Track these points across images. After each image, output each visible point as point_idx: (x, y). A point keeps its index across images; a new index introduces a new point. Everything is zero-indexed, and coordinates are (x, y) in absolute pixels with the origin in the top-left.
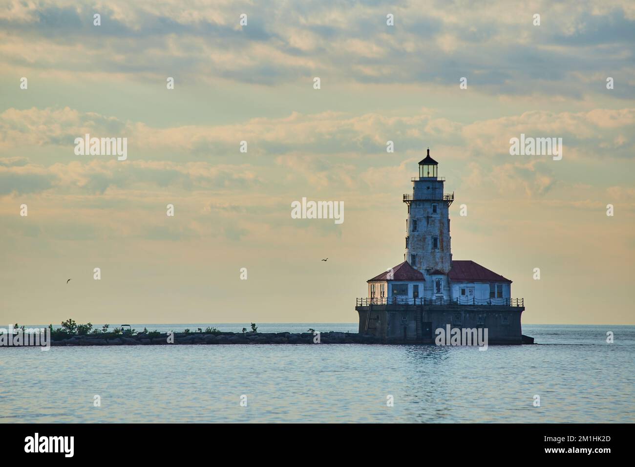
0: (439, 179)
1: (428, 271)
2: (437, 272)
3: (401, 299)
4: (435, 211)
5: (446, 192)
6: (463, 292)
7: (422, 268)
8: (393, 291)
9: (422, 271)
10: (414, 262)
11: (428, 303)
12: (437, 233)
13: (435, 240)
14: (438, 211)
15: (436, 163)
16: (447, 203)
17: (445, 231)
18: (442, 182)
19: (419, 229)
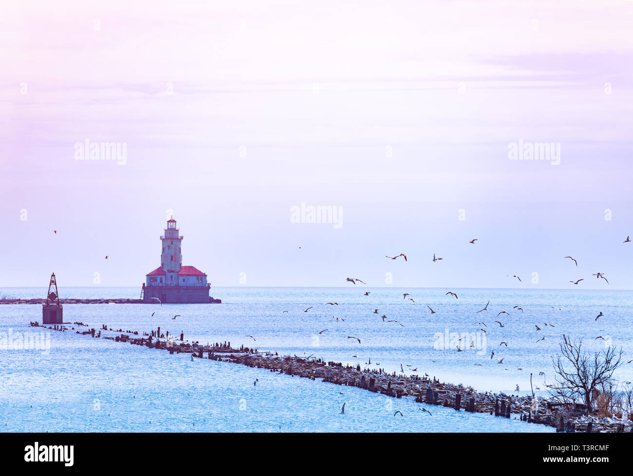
0: (177, 229)
1: (168, 271)
2: (172, 272)
3: (154, 284)
4: (172, 243)
5: (180, 235)
6: (184, 280)
7: (165, 269)
8: (150, 280)
9: (166, 271)
10: (163, 267)
11: (167, 285)
12: (173, 253)
13: (172, 257)
14: (174, 243)
15: (175, 222)
16: (180, 240)
17: (178, 252)
18: (178, 230)
19: (165, 252)
